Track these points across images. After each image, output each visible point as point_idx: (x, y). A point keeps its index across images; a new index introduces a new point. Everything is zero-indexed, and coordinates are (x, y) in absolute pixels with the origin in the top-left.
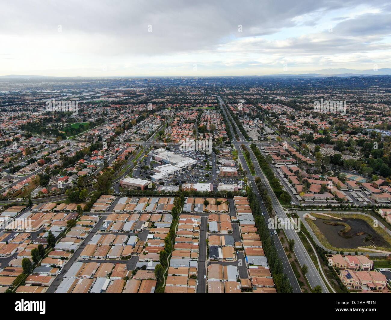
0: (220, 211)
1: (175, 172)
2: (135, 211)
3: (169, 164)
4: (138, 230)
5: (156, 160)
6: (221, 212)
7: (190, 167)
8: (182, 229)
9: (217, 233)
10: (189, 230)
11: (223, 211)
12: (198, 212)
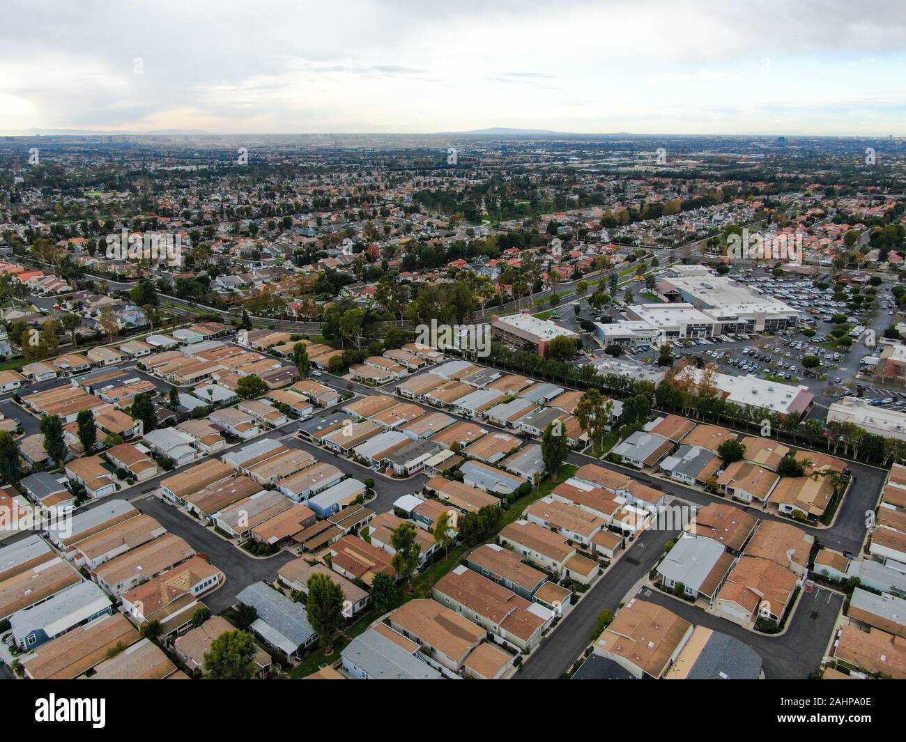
0: (777, 505)
1: (690, 329)
2: (453, 407)
3: (689, 305)
4: (395, 466)
5: (657, 290)
6: (782, 508)
7: (760, 327)
8: (541, 521)
9: (692, 599)
10: (571, 535)
11: (795, 508)
12: (674, 476)
